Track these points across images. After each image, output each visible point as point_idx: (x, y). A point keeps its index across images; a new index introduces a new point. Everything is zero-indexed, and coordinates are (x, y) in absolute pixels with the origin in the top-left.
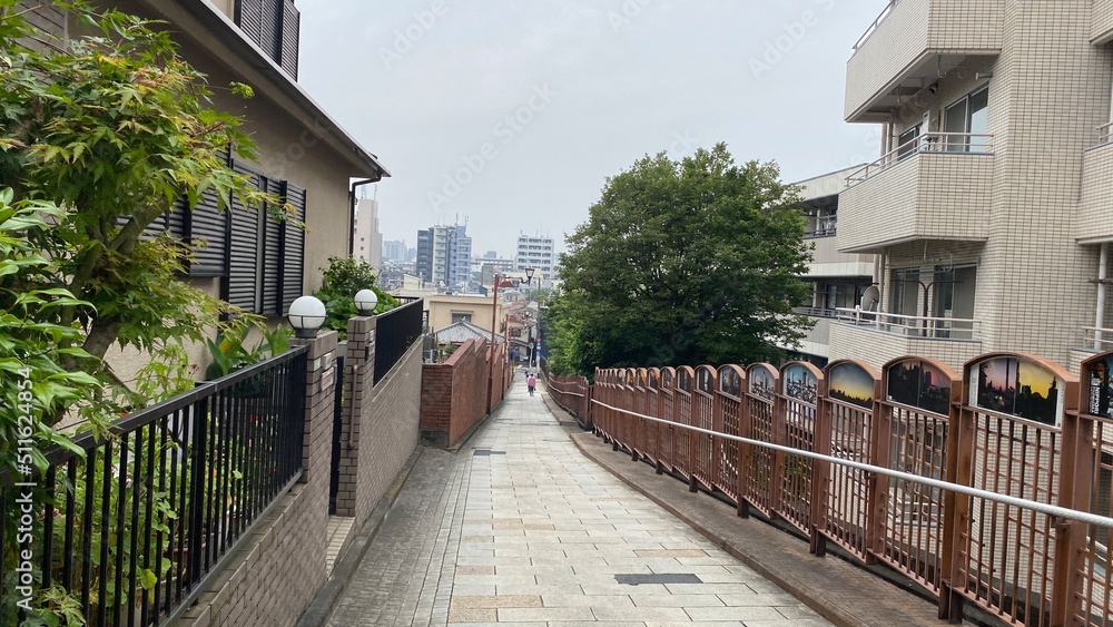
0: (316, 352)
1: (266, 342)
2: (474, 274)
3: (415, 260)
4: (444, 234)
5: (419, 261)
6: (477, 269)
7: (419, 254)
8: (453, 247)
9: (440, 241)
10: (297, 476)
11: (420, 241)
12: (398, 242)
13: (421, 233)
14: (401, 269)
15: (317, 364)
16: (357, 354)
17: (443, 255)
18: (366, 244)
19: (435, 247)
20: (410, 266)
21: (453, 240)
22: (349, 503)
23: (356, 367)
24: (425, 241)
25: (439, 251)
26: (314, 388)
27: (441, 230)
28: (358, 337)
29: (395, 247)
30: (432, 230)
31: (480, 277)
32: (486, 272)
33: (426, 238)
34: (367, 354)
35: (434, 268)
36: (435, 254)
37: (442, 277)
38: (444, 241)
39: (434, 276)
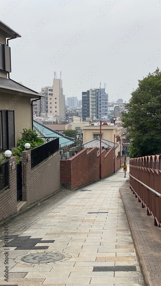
0: (10, 162)
1: (3, 158)
2: (111, 111)
3: (81, 106)
4: (94, 93)
5: (83, 107)
6: (112, 109)
7: (83, 104)
8: (99, 99)
9: (93, 97)
10: (7, 187)
11: (83, 97)
12: (74, 97)
13: (84, 93)
14: (75, 111)
15: (11, 164)
16: (25, 160)
17: (95, 103)
18: (57, 101)
19: (91, 100)
20: (79, 109)
21: (99, 96)
22: (25, 198)
23: (24, 164)
24: (85, 97)
25: (93, 102)
26: (10, 169)
27: (93, 91)
28: (24, 156)
29: (72, 100)
30: (88, 91)
31: (113, 113)
32: (116, 110)
33: (86, 95)
34: (27, 161)
35: (91, 110)
36: (91, 103)
37: (95, 114)
38: (95, 96)
39: (91, 114)
